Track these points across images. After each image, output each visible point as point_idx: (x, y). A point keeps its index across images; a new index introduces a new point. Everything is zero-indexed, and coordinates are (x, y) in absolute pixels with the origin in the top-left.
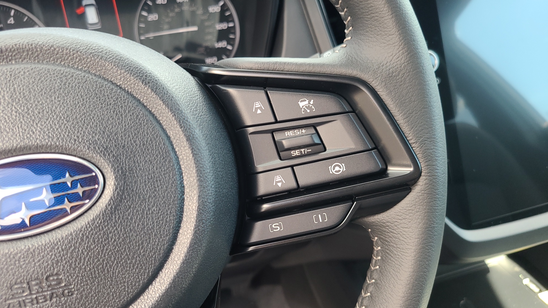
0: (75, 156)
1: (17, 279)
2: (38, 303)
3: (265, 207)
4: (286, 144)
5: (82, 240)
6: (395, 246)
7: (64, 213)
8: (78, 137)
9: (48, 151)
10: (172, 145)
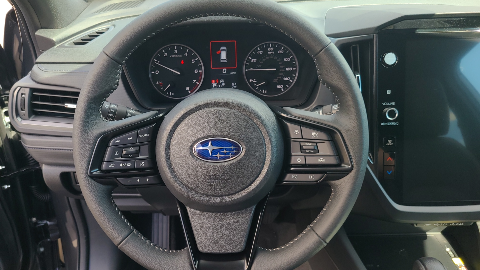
0: (235, 140)
1: (213, 174)
2: (217, 182)
3: (292, 169)
4: (304, 147)
5: (233, 167)
6: (338, 193)
7: (229, 157)
8: (237, 135)
9: (228, 137)
10: (265, 142)
